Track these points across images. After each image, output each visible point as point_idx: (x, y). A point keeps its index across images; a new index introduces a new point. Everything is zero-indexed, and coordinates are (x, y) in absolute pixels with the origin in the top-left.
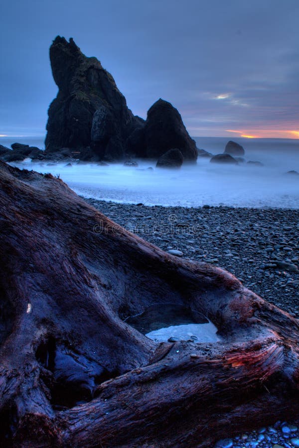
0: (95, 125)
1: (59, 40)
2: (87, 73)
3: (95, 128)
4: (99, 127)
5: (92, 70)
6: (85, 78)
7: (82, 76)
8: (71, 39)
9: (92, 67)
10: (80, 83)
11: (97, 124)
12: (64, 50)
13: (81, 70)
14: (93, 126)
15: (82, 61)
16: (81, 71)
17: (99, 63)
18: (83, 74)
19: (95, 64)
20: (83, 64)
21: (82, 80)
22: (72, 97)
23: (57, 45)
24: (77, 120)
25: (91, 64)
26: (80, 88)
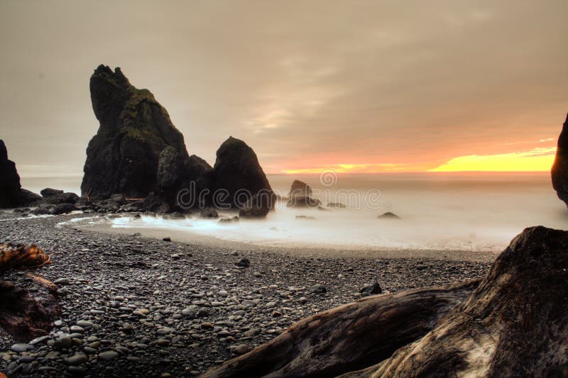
0: (162, 168)
1: (103, 70)
2: (139, 107)
3: (162, 170)
4: (167, 170)
5: (144, 104)
6: (136, 113)
7: (134, 111)
8: (118, 70)
9: (145, 100)
10: (131, 118)
11: (164, 167)
12: (109, 81)
13: (132, 103)
14: (159, 169)
15: (131, 94)
16: (131, 105)
17: (152, 96)
18: (134, 108)
19: (148, 97)
20: (134, 97)
21: (134, 115)
22: (123, 134)
23: (100, 75)
24: (131, 161)
25: (144, 98)
26: (131, 124)
